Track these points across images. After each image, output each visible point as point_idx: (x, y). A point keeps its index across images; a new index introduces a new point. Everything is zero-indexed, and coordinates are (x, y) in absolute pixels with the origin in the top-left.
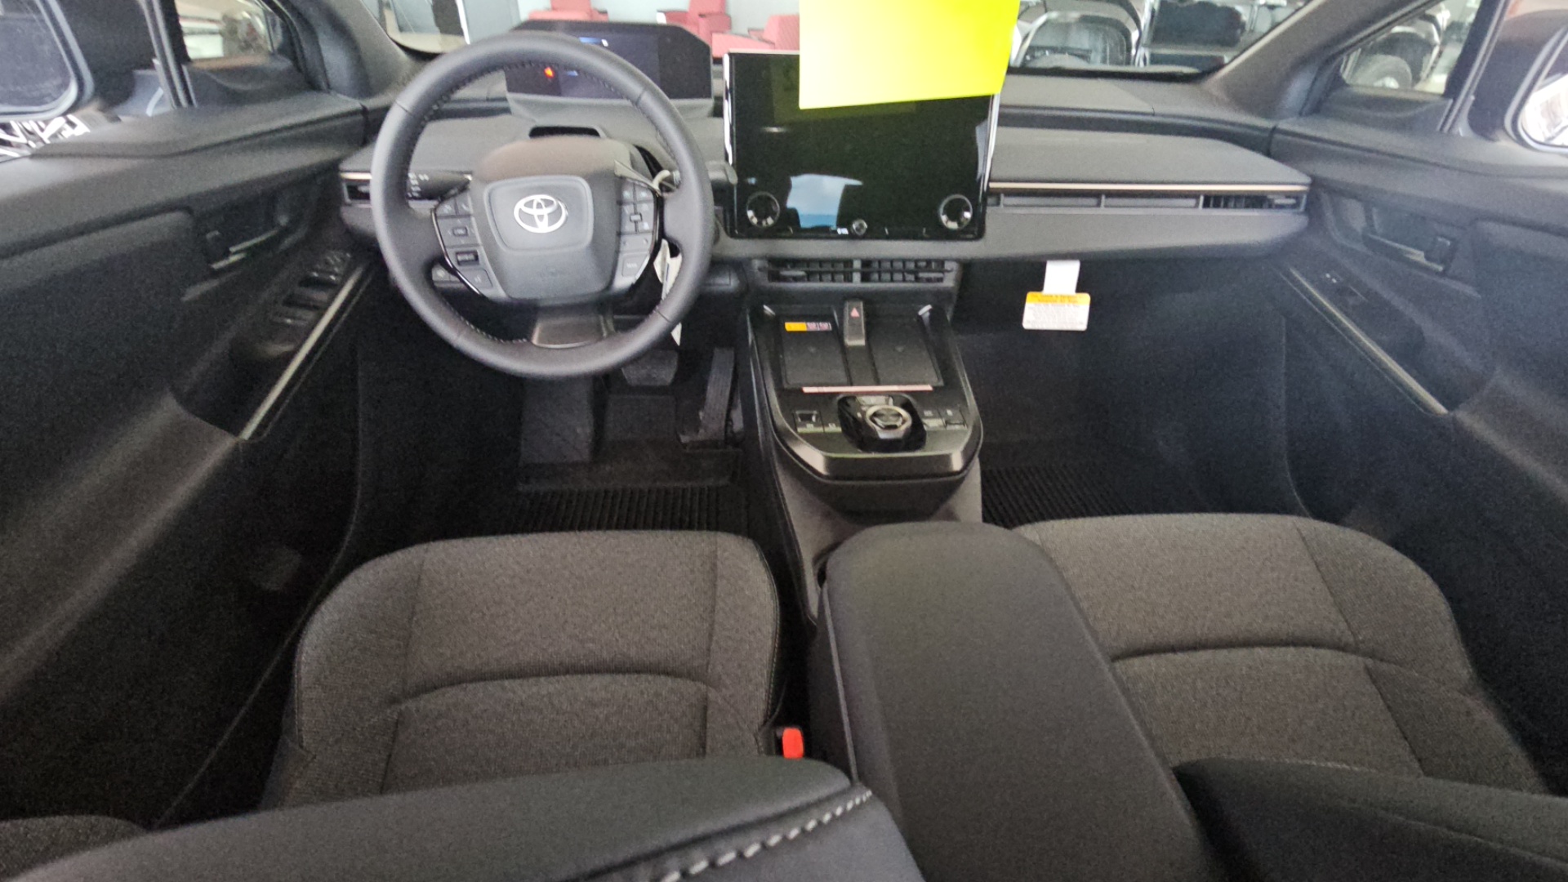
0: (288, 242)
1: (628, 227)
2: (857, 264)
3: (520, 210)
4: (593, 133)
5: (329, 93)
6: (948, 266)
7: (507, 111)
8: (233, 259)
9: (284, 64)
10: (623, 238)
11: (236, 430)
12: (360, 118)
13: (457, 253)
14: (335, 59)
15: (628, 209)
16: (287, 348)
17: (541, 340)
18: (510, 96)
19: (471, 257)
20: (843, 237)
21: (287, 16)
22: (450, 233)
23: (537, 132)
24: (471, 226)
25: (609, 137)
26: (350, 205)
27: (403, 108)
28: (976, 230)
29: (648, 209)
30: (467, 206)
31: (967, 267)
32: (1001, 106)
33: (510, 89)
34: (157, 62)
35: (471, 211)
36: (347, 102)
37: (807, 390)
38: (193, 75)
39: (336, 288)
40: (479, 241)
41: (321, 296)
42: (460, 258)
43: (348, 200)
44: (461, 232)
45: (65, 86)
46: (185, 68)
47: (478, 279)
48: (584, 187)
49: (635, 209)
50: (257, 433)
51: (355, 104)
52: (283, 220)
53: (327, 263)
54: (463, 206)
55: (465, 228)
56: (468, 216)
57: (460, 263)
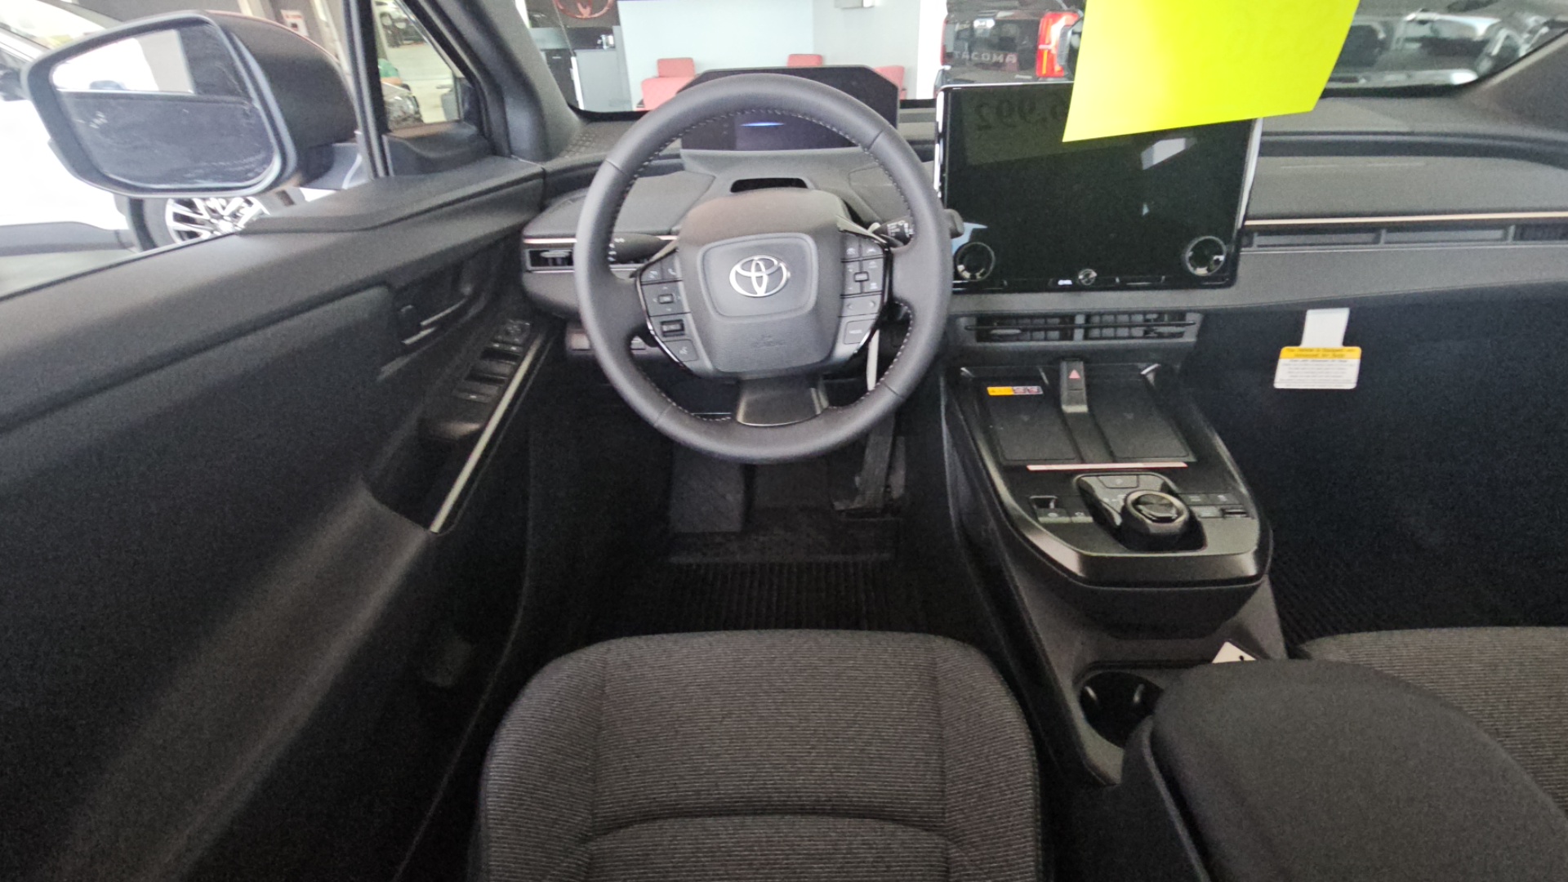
0: (473, 312)
1: (853, 288)
2: (1080, 320)
3: (737, 273)
4: (799, 184)
5: (510, 157)
6: (1190, 318)
7: (680, 168)
8: (424, 333)
9: (470, 130)
10: (848, 301)
11: (427, 524)
12: (539, 181)
13: (663, 323)
14: (519, 121)
15: (852, 268)
16: (473, 427)
17: (748, 416)
18: (683, 152)
19: (678, 327)
20: (1064, 289)
21: (478, 82)
22: (655, 300)
23: (740, 187)
24: (678, 293)
25: (817, 188)
26: (530, 272)
27: (614, 166)
28: (1226, 277)
29: (876, 266)
30: (674, 270)
31: (1210, 318)
32: (1264, 134)
33: (685, 146)
34: (359, 133)
35: (679, 275)
36: (528, 166)
37: (1032, 468)
38: (392, 144)
39: (518, 359)
40: (687, 309)
41: (503, 368)
42: (665, 328)
43: (530, 267)
44: (667, 299)
45: (268, 161)
46: (385, 138)
47: (684, 351)
48: (809, 243)
49: (861, 267)
50: (445, 527)
51: (537, 168)
52: (467, 290)
53: (507, 333)
54: (670, 271)
55: (671, 295)
56: (676, 281)
57: (665, 334)
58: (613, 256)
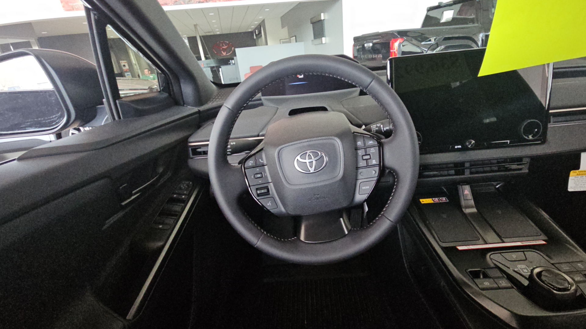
0: (162, 181)
1: (362, 163)
2: (467, 165)
3: (297, 159)
4: (324, 109)
5: (184, 106)
6: (526, 160)
7: (262, 105)
8: (133, 197)
9: (165, 95)
10: (360, 171)
12: (197, 115)
13: (257, 189)
14: (187, 90)
15: (361, 152)
16: (160, 244)
17: (306, 238)
18: (262, 98)
19: (266, 191)
20: (458, 150)
21: (167, 73)
22: (252, 177)
23: (293, 113)
24: (265, 172)
25: (333, 110)
26: (192, 158)
27: (228, 108)
28: (543, 140)
29: (374, 151)
30: (262, 160)
31: (534, 159)
33: (263, 95)
34: (104, 100)
35: (265, 163)
36: (193, 109)
37: (460, 248)
38: (120, 104)
39: (185, 202)
40: (270, 181)
41: (177, 208)
42: (259, 192)
43: (191, 156)
44: (259, 176)
45: (62, 116)
46: (117, 101)
47: (269, 204)
48: (338, 143)
49: (366, 152)
50: (134, 316)
51: (196, 109)
52: (161, 170)
53: (181, 189)
54: (260, 160)
55: (262, 173)
56: (264, 166)
57: (258, 195)
58: (229, 152)
